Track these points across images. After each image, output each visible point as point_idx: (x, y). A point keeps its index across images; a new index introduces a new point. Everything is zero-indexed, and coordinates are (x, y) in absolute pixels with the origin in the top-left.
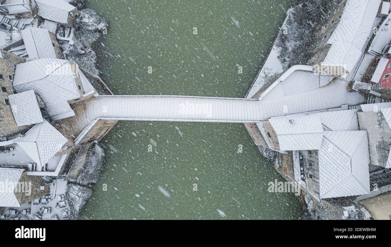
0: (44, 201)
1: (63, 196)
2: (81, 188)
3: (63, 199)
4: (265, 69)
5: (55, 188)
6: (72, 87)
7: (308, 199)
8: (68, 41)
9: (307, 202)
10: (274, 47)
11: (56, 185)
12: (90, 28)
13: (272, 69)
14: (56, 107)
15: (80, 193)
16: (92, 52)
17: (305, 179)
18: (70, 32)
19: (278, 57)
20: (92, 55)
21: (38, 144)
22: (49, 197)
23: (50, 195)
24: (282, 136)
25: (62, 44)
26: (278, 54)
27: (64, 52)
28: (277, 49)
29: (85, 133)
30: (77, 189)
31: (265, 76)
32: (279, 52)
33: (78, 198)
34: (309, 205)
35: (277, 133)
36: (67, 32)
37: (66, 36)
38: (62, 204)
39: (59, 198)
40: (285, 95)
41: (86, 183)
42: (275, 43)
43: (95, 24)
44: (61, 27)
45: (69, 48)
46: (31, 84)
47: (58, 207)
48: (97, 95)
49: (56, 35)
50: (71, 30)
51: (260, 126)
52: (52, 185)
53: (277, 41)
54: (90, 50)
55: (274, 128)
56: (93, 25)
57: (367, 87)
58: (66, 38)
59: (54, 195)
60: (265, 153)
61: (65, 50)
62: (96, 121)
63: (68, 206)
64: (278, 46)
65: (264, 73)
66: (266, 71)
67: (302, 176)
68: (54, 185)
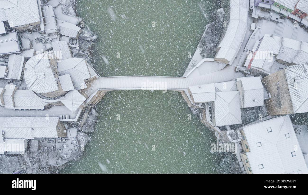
0: (64, 140)
1: (75, 138)
2: (85, 134)
3: (75, 140)
4: (192, 61)
5: (70, 133)
6: (87, 72)
7: (217, 134)
8: (76, 47)
9: (216, 136)
10: (198, 48)
11: (70, 132)
12: (87, 39)
13: (196, 61)
14: (78, 83)
15: (84, 137)
16: (88, 53)
17: (212, 121)
18: (76, 42)
19: (201, 54)
20: (88, 55)
21: (73, 100)
22: (67, 138)
23: (67, 137)
24: (194, 94)
25: (72, 49)
26: (200, 52)
27: (74, 54)
28: (200, 49)
29: (91, 98)
30: (82, 135)
31: (192, 65)
32: (201, 50)
33: (82, 140)
34: (217, 137)
35: (192, 93)
36: (74, 42)
37: (74, 44)
38: (75, 142)
39: (73, 139)
40: (200, 75)
41: (86, 131)
42: (198, 45)
43: (90, 37)
44: (72, 39)
45: (76, 51)
46: (67, 71)
47: (72, 144)
48: (98, 77)
49: (69, 44)
50: (76, 41)
51: (186, 91)
52: (69, 132)
53: (199, 44)
54: (87, 52)
55: (191, 90)
56: (89, 37)
57: (243, 69)
58: (74, 46)
59: (70, 137)
60: (194, 112)
61: (74, 53)
62: (97, 91)
63: (77, 144)
64: (200, 47)
65: (192, 63)
66: (193, 62)
67: (211, 119)
68: (69, 131)
